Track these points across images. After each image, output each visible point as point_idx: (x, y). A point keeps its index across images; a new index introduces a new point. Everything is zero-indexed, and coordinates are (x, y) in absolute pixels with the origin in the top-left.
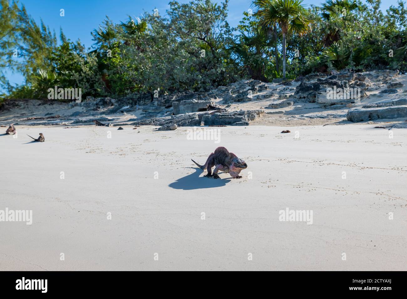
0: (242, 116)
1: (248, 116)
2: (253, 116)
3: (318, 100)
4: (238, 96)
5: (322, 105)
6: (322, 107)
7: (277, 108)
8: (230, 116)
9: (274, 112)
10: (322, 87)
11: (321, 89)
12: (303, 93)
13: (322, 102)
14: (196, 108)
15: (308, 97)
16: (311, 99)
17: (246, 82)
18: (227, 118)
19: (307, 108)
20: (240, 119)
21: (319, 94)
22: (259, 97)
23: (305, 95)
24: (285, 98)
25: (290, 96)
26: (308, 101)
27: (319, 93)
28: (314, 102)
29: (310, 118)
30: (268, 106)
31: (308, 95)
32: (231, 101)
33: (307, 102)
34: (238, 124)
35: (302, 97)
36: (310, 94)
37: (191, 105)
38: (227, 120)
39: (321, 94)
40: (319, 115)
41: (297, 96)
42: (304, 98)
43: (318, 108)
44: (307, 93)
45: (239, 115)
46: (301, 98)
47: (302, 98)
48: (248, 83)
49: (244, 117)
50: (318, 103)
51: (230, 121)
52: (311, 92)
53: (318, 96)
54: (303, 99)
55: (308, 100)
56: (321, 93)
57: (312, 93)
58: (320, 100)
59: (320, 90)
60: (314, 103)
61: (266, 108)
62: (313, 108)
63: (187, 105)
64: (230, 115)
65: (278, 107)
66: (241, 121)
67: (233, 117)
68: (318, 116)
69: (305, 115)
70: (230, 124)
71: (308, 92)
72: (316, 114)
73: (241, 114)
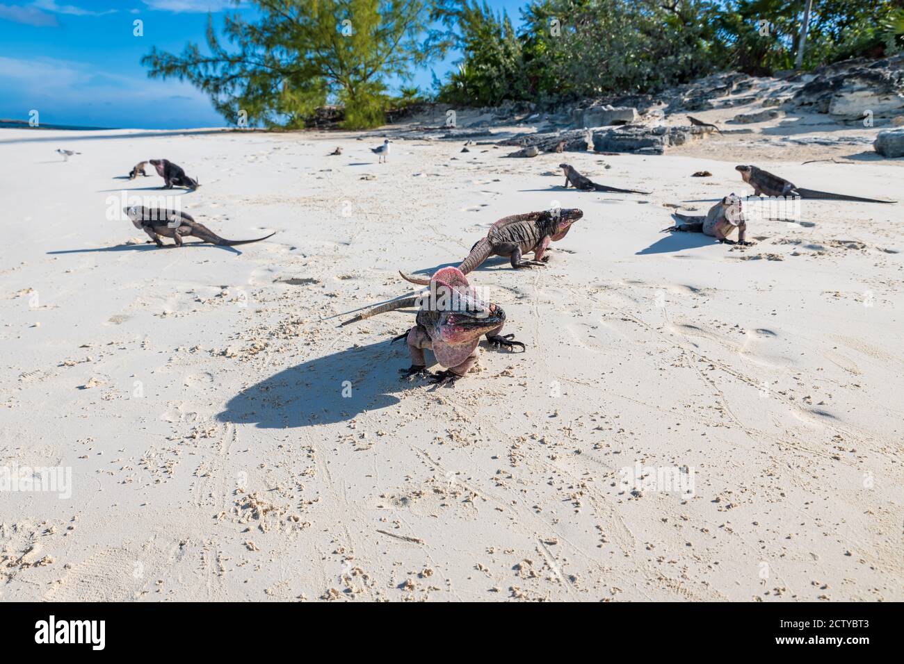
0: (656, 137)
1: (671, 138)
2: (681, 137)
3: (832, 110)
4: (693, 101)
5: (840, 118)
6: (839, 123)
7: (748, 123)
8: (634, 137)
9: (733, 131)
10: (847, 83)
11: (845, 88)
12: (808, 95)
13: (840, 113)
14: (608, 120)
15: (817, 103)
16: (823, 106)
17: (722, 76)
18: (628, 140)
19: (804, 125)
20: (651, 143)
21: (837, 98)
22: (728, 103)
23: (812, 99)
24: (774, 104)
25: (786, 101)
26: (816, 110)
27: (836, 96)
28: (827, 112)
29: (800, 143)
30: (732, 119)
31: (818, 99)
32: (680, 109)
33: (814, 112)
34: (643, 151)
35: (806, 102)
36: (823, 97)
37: (599, 115)
38: (628, 144)
39: (841, 98)
40: (823, 137)
41: (797, 102)
42: (811, 104)
43: (830, 124)
44: (817, 95)
45: (654, 134)
46: (803, 104)
47: (807, 104)
48: (723, 78)
49: (662, 139)
50: (831, 114)
51: (632, 145)
52: (825, 93)
53: (835, 101)
54: (807, 107)
55: (817, 108)
56: (843, 94)
57: (827, 95)
58: (839, 108)
59: (841, 90)
60: (825, 115)
61: (729, 122)
62: (819, 124)
63: (593, 115)
64: (637, 135)
65: (749, 121)
66: (652, 145)
67: (638, 137)
68: (818, 140)
69: (792, 138)
70: (631, 150)
71: (819, 93)
72: (815, 137)
73: (659, 133)
